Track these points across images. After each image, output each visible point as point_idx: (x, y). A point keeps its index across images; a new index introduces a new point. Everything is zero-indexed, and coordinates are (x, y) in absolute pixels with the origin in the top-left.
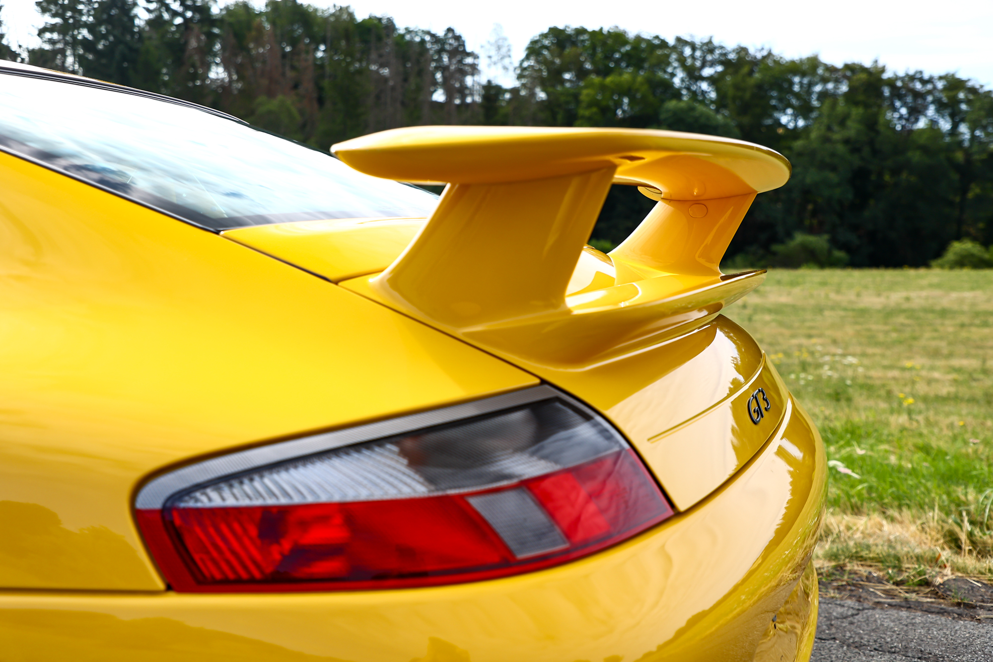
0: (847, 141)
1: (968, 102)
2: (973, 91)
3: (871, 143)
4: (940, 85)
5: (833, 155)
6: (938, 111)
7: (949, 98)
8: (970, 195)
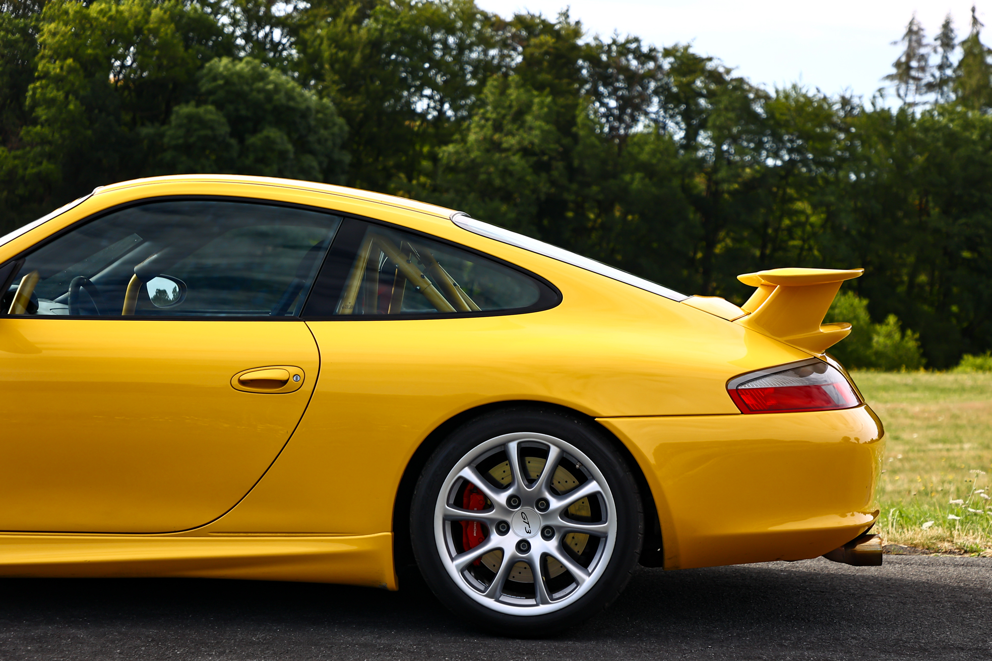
0: (526, 151)
1: (710, 95)
2: (715, 77)
3: (566, 155)
4: (666, 64)
5: (505, 172)
6: (664, 106)
7: (680, 85)
8: (718, 249)
